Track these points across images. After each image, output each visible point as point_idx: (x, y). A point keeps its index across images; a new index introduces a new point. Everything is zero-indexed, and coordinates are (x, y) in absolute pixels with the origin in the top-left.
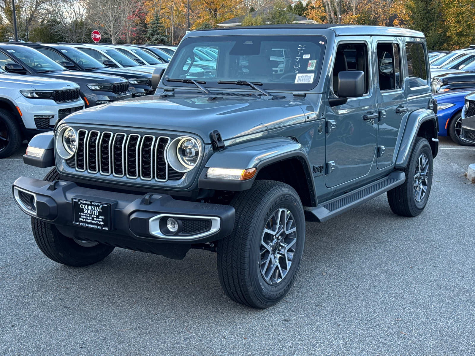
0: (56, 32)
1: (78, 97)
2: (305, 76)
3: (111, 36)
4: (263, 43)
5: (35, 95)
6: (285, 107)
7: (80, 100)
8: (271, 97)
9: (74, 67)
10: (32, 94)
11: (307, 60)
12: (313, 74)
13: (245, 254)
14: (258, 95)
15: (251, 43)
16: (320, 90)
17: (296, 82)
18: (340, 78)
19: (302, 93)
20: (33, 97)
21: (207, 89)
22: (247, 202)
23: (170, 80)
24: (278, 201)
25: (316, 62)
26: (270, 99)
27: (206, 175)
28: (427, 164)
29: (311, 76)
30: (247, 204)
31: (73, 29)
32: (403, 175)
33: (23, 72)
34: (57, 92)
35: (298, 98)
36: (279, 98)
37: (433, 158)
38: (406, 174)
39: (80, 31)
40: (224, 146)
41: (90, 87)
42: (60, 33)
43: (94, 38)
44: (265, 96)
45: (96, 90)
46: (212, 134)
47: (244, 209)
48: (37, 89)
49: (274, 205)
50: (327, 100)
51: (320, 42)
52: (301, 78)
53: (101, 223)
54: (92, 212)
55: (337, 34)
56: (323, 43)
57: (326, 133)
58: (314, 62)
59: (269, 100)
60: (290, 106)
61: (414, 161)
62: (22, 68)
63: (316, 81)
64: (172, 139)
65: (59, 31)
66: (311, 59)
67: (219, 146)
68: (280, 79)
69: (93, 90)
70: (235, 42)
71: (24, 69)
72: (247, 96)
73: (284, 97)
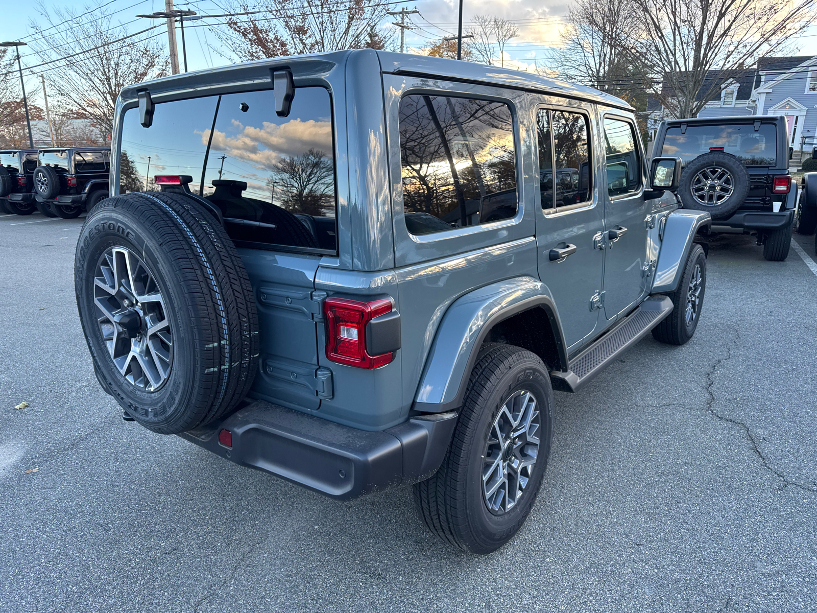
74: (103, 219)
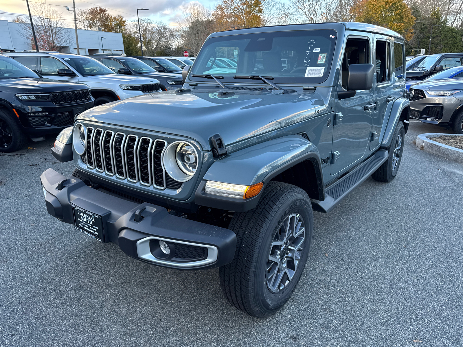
0: (168, 53)
1: (158, 89)
2: (315, 69)
3: (194, 54)
4: (275, 40)
5: (129, 88)
6: (294, 102)
7: (160, 91)
8: (281, 91)
9: (163, 70)
10: (127, 87)
11: (318, 54)
12: (324, 68)
13: (250, 279)
14: (269, 89)
15: (263, 39)
16: (330, 83)
17: (306, 76)
18: (351, 71)
19: (312, 86)
20: (128, 89)
21: (223, 83)
22: (253, 215)
23: (194, 76)
24: (288, 210)
25: (327, 55)
26: (281, 94)
27: (204, 189)
28: (401, 141)
29: (321, 70)
30: (253, 218)
31: (176, 51)
32: (387, 153)
33: (129, 73)
34: (143, 86)
35: (308, 92)
36: (289, 92)
37: (405, 134)
38: (388, 151)
39: (180, 52)
40: (227, 152)
41: (169, 82)
42: (170, 53)
43: (185, 55)
44: (276, 91)
45: (172, 84)
46: (212, 139)
47: (250, 224)
48: (130, 84)
49: (283, 216)
50: (336, 93)
51: (331, 36)
52: (311, 72)
53: (96, 233)
54: (87, 220)
55: (347, 28)
56: (333, 37)
57: (334, 126)
58: (324, 55)
59: (279, 94)
60: (299, 100)
61: (395, 140)
62: (129, 71)
63: (327, 74)
64: (169, 143)
65: (169, 52)
66: (321, 52)
67: (219, 154)
68: (290, 73)
69: (170, 84)
70: (250, 40)
71: (130, 71)
72: (259, 91)
73: (294, 91)
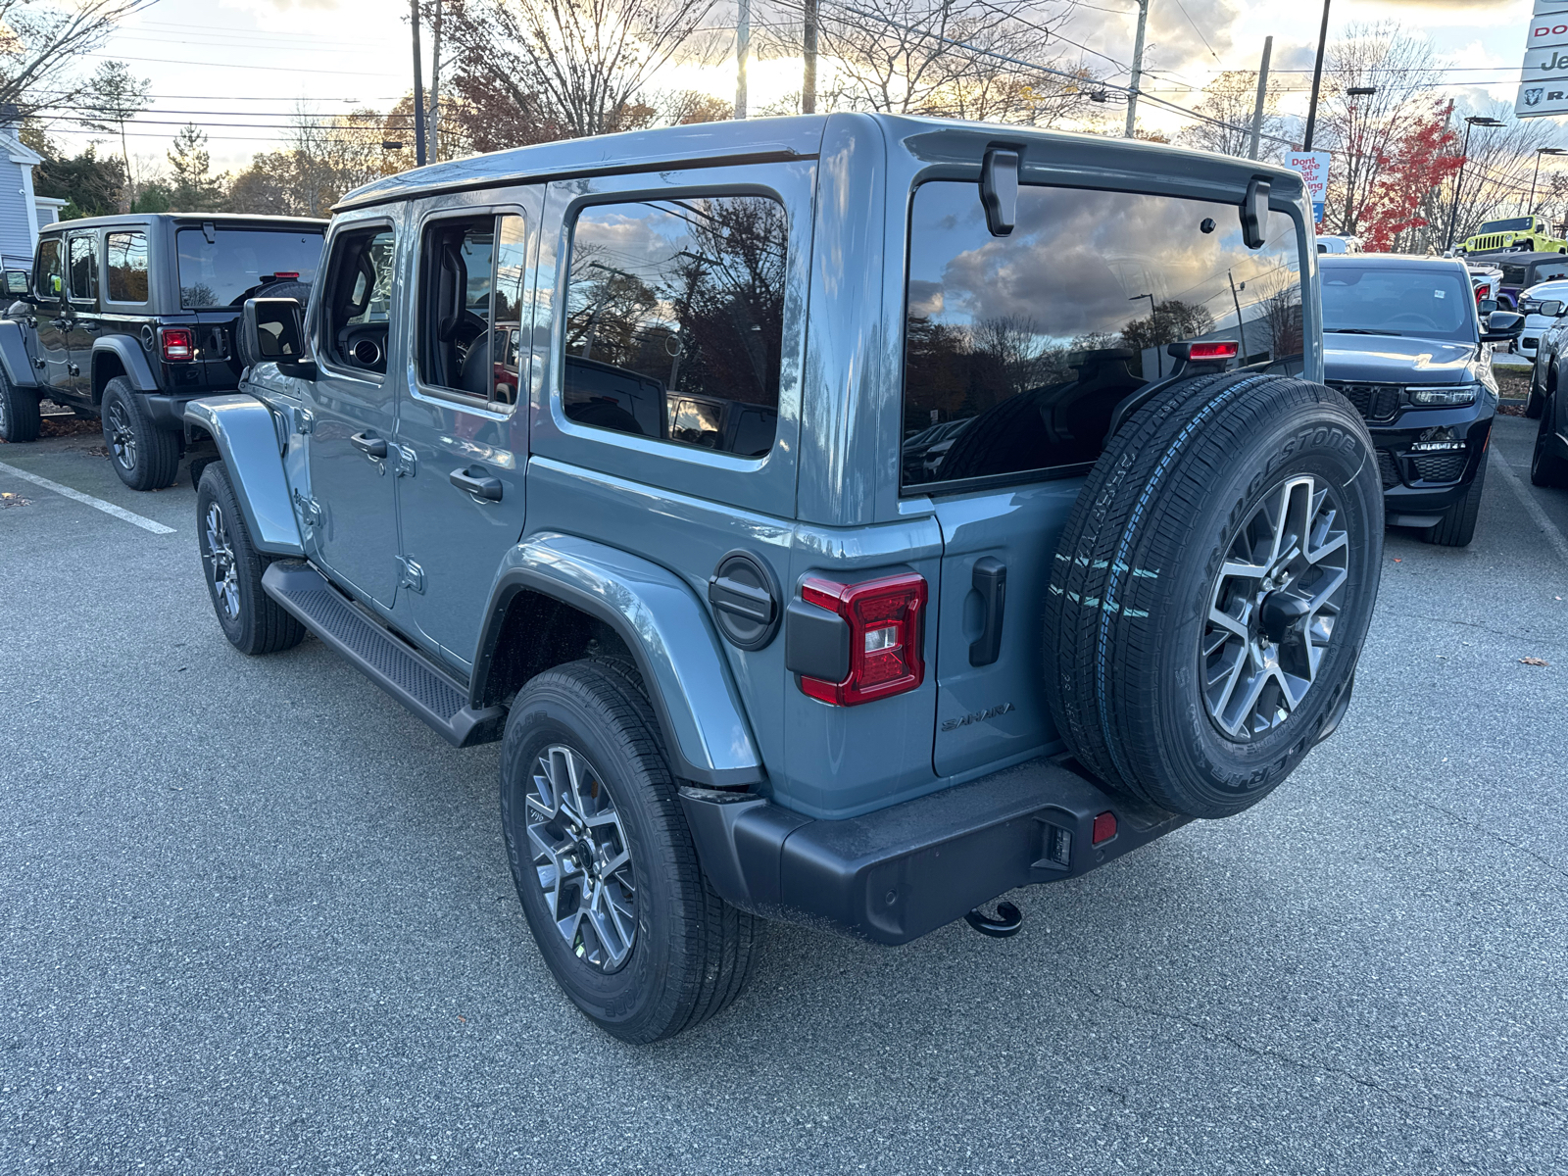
74: (1304, 428)
